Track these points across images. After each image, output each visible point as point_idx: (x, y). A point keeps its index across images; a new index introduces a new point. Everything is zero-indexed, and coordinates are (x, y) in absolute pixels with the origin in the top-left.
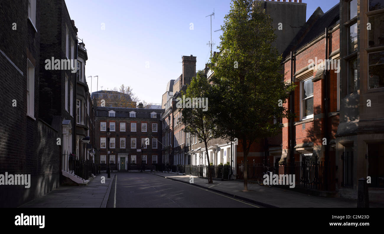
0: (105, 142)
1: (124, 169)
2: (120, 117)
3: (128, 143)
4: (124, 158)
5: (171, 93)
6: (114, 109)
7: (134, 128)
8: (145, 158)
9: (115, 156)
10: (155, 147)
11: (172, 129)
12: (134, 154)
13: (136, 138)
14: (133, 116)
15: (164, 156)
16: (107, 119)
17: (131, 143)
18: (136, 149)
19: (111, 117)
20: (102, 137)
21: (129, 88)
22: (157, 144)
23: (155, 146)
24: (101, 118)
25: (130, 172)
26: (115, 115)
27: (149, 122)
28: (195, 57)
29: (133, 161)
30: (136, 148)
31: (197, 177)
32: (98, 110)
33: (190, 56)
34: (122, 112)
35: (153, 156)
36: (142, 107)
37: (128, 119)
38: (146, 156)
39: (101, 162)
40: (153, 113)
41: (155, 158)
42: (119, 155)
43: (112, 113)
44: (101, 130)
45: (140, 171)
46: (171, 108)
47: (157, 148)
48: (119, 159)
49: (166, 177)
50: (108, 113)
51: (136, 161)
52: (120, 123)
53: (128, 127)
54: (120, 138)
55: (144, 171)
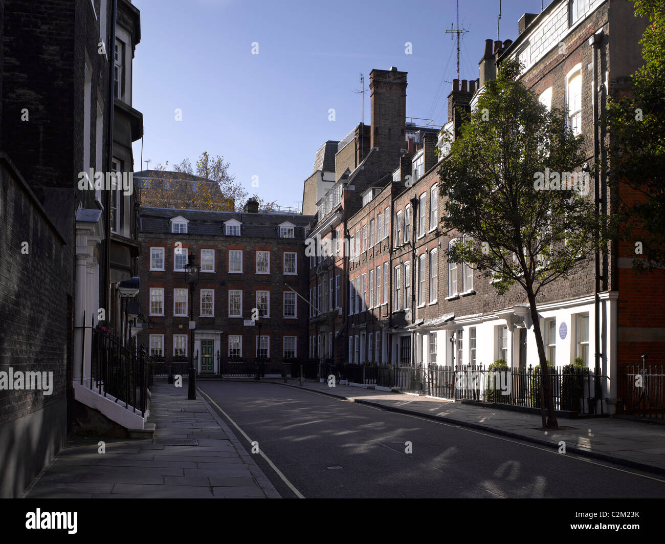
0: (162, 299)
1: (211, 371)
2: (201, 235)
3: (222, 304)
4: (211, 342)
5: (328, 175)
6: (184, 214)
7: (236, 263)
8: (265, 342)
9: (187, 336)
10: (289, 314)
11: (342, 267)
12: (235, 333)
13: (241, 291)
14: (235, 231)
15: (317, 337)
16: (166, 239)
17: (229, 303)
18: (241, 320)
19: (178, 234)
20: (153, 286)
21: (219, 163)
22: (296, 307)
23: (289, 311)
24: (152, 236)
25: (228, 381)
26: (188, 229)
27: (275, 249)
28: (404, 74)
29: (234, 350)
30: (240, 316)
31: (453, 401)
32: (143, 216)
33: (391, 69)
34: (205, 221)
35: (284, 337)
36: (256, 210)
37: (222, 239)
38: (269, 337)
39: (150, 352)
40: (286, 226)
41: (291, 344)
42: (198, 334)
43: (180, 223)
44: (152, 269)
45: (253, 376)
46: (340, 209)
47: (295, 317)
48: (197, 346)
49: (351, 399)
50: (170, 224)
51: (241, 352)
52: (202, 250)
53: (222, 261)
54: (201, 290)
55: (263, 376)
